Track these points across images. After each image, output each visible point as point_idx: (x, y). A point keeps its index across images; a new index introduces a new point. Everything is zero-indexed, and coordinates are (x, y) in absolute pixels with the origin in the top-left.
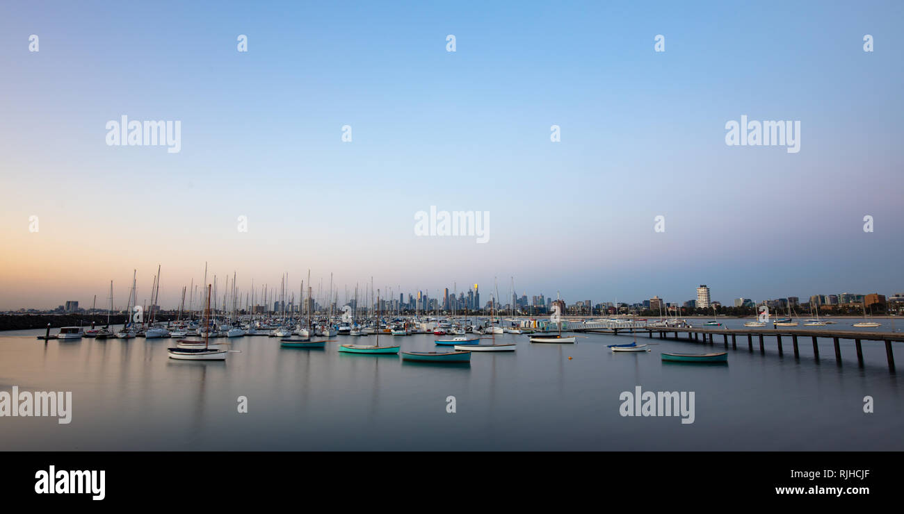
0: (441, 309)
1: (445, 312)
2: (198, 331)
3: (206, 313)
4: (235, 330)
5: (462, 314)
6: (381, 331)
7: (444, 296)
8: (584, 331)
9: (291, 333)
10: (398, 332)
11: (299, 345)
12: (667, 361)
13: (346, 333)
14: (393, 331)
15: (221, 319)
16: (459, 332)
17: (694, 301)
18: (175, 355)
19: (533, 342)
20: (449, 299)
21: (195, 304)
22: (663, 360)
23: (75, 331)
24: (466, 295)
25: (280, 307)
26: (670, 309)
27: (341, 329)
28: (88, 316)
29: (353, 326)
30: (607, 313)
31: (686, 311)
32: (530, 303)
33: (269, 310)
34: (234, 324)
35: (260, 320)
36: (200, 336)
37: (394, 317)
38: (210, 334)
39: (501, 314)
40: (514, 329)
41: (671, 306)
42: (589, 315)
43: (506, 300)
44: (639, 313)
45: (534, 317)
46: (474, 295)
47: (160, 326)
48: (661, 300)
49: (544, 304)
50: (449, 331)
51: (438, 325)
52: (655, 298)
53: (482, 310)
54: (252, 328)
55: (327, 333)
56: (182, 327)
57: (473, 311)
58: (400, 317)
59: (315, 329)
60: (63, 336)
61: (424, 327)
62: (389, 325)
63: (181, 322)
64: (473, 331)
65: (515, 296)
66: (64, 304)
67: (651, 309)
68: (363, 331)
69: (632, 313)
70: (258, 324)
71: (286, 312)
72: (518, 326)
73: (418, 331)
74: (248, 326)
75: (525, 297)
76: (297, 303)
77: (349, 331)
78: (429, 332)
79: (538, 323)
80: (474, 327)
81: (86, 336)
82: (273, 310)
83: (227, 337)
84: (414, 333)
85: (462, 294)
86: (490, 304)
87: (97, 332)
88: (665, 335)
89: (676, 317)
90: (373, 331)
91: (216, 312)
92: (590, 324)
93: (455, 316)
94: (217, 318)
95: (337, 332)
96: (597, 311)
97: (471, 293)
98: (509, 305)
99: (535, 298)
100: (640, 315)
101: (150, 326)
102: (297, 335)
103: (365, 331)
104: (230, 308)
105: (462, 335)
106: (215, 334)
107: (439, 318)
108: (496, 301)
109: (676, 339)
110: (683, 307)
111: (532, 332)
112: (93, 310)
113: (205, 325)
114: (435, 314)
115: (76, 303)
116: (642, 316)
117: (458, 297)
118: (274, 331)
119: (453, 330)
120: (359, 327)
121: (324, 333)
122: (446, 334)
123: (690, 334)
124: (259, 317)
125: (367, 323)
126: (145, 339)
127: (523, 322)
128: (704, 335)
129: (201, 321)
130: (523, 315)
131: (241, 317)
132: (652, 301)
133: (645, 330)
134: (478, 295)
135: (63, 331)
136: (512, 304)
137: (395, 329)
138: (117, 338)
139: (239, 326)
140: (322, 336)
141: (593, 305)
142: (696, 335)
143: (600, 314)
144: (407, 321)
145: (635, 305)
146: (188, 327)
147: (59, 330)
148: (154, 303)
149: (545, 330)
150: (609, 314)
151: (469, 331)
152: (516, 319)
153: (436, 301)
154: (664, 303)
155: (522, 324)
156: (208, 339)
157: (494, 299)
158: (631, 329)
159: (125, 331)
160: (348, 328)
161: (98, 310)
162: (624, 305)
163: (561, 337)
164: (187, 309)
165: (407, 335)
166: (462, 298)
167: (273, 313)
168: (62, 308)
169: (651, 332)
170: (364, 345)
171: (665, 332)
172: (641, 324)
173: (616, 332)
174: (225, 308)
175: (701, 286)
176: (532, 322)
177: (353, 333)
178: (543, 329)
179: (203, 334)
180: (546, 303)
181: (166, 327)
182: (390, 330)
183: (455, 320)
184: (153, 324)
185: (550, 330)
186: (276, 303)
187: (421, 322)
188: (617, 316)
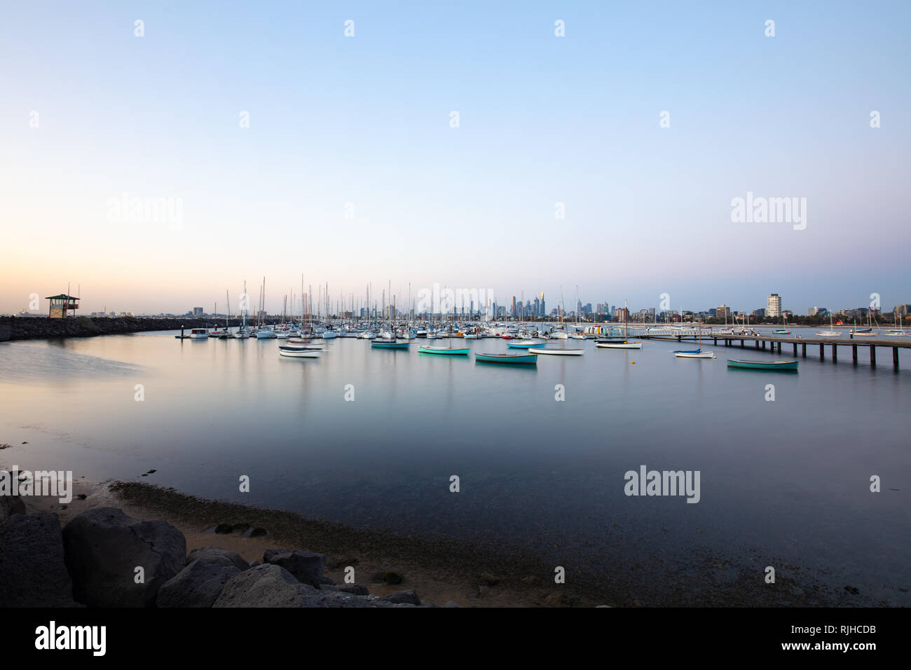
0: (509, 315)
1: (512, 318)
2: (298, 333)
3: (304, 318)
4: (329, 332)
5: (529, 320)
6: (454, 334)
7: (512, 303)
8: (648, 338)
9: (375, 336)
10: (470, 336)
11: (386, 346)
12: (733, 367)
13: (423, 336)
14: (465, 335)
15: (317, 323)
16: (526, 337)
17: (763, 310)
18: (284, 353)
19: (599, 347)
20: (517, 306)
21: (295, 311)
22: (729, 366)
23: (203, 332)
24: (532, 303)
25: (366, 314)
26: (737, 318)
27: (419, 332)
28: (212, 320)
29: (429, 330)
30: (671, 321)
31: (755, 319)
32: (594, 310)
33: (356, 315)
34: (327, 327)
35: (349, 324)
36: (300, 337)
37: (466, 322)
38: (308, 336)
39: (566, 321)
40: (579, 334)
41: (739, 314)
42: (652, 322)
43: (571, 308)
44: (704, 321)
45: (599, 324)
46: (540, 303)
47: (268, 329)
48: (728, 308)
49: (607, 311)
50: (516, 336)
51: (507, 330)
52: (722, 306)
53: (548, 317)
54: (343, 331)
55: (406, 336)
56: (285, 330)
57: (539, 317)
58: (471, 323)
59: (396, 332)
60: (194, 336)
61: (494, 332)
62: (461, 329)
63: (285, 325)
64: (539, 336)
65: (580, 304)
66: (192, 310)
67: (717, 317)
68: (438, 334)
69: (697, 321)
70: (347, 328)
71: (371, 317)
72: (582, 332)
73: (488, 335)
74: (339, 329)
75: (590, 305)
76: (379, 309)
77: (425, 334)
78: (497, 337)
79: (602, 329)
80: (540, 332)
81: (211, 336)
82: (359, 315)
83: (322, 338)
84: (484, 337)
85: (529, 302)
86: (555, 311)
87: (219, 333)
88: (730, 343)
89: (744, 325)
90: (447, 335)
91: (313, 316)
92: (654, 331)
93: (522, 322)
94: (313, 322)
95: (415, 335)
96: (661, 319)
97: (537, 301)
98: (574, 312)
99: (599, 306)
100: (705, 323)
101: (260, 328)
102: (381, 337)
103: (440, 335)
104: (323, 313)
105: (528, 339)
106: (312, 336)
107: (507, 323)
108: (561, 308)
109: (742, 347)
110: (751, 316)
111: (595, 338)
112: (215, 315)
113: (304, 328)
114: (503, 320)
115: (201, 309)
116: (708, 323)
117: (524, 305)
118: (362, 334)
119: (520, 335)
120: (435, 331)
121: (404, 336)
122: (513, 338)
123: (757, 342)
124: (348, 321)
125: (441, 328)
126: (257, 339)
127: (587, 328)
128: (772, 344)
129: (300, 324)
130: (585, 322)
131: (333, 321)
132: (719, 309)
133: (709, 338)
134: (544, 302)
135: (194, 332)
136: (576, 311)
137: (467, 334)
138: (235, 338)
139: (332, 329)
140: (403, 338)
141: (658, 313)
142: (764, 343)
143: (663, 321)
144: (477, 326)
145: (700, 313)
146: (291, 330)
147: (190, 331)
148: (262, 309)
149: (609, 336)
150: (673, 321)
151: (535, 336)
152: (579, 326)
153: (504, 308)
154: (732, 311)
155: (586, 331)
156: (308, 341)
157: (559, 306)
158: (695, 336)
159: (241, 332)
160: (425, 332)
161: (219, 315)
162: (689, 313)
163: (627, 343)
164: (289, 314)
165: (478, 338)
166: (529, 306)
167: (360, 318)
168: (191, 313)
169: (716, 339)
170: (439, 346)
171: (730, 340)
172: (706, 331)
173: (680, 339)
174: (319, 313)
175: (772, 295)
176: (596, 328)
177: (429, 336)
178: (607, 335)
179: (303, 336)
180: (610, 311)
181: (272, 329)
182: (462, 334)
183: (521, 326)
184: (262, 327)
185: (613, 336)
186: (362, 310)
187: (490, 327)
188: (681, 324)
